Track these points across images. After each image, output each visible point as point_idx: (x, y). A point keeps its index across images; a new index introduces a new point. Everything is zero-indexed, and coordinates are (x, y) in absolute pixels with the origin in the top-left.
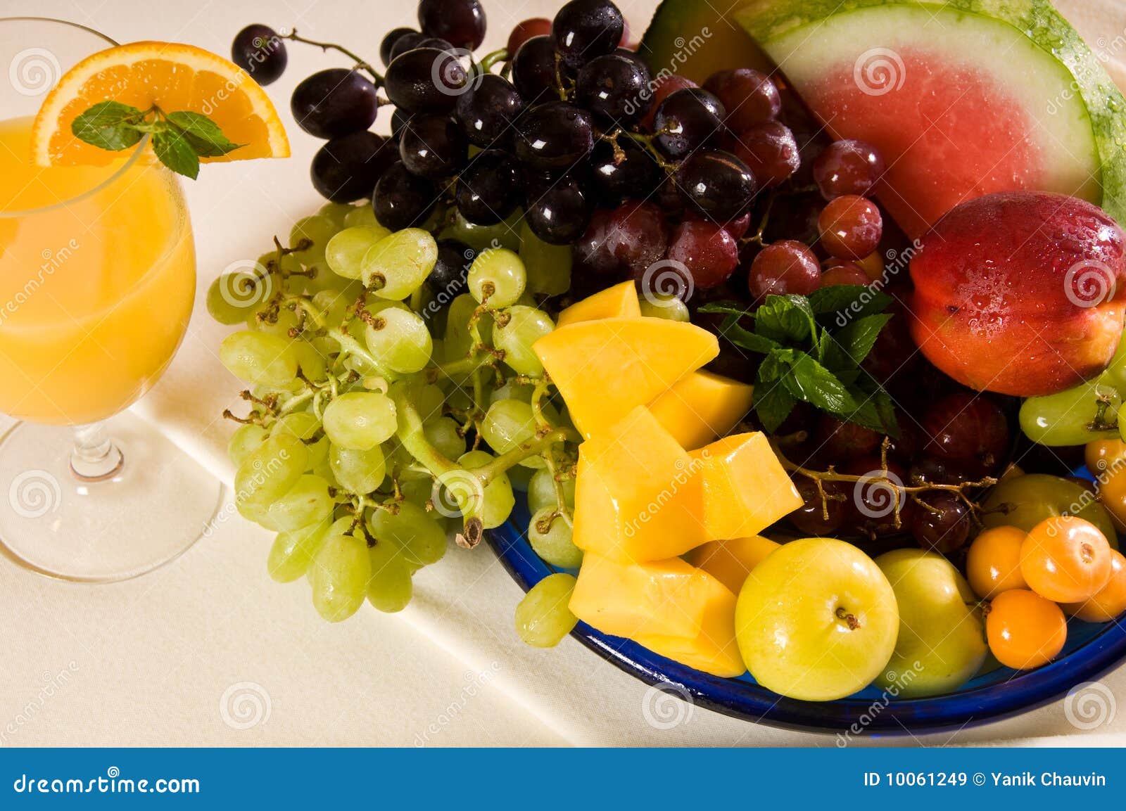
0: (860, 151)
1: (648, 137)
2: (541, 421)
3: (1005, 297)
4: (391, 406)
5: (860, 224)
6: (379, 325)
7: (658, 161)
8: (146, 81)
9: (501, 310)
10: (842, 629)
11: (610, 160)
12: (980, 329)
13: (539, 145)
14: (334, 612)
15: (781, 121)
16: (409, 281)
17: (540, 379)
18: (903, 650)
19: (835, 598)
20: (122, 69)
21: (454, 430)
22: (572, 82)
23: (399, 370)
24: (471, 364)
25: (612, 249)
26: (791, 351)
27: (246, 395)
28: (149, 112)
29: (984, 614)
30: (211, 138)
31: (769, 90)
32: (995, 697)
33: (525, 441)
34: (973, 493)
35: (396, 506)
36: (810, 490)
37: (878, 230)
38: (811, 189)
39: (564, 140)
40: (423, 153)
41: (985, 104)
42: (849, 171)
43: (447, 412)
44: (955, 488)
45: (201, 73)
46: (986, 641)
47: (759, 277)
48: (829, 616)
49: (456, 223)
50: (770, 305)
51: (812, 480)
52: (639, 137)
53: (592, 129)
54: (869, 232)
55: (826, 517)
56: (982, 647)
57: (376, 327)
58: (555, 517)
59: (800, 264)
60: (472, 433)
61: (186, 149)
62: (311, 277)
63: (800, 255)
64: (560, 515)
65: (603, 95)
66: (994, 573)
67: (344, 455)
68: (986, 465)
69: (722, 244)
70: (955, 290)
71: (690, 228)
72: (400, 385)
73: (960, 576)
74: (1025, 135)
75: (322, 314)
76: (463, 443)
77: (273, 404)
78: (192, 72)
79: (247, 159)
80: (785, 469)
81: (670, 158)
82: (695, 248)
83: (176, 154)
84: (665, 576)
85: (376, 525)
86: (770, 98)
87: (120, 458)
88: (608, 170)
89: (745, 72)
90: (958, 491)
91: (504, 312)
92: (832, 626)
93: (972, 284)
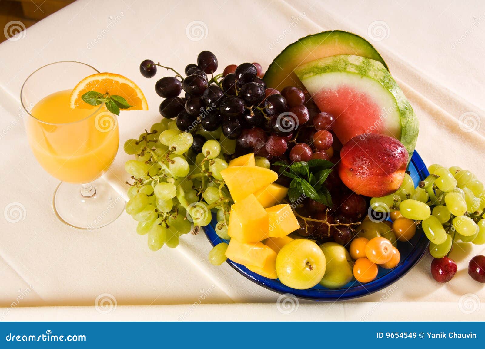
0: (328, 116)
1: (262, 109)
2: (221, 195)
3: (368, 168)
4: (175, 188)
5: (326, 140)
6: (173, 162)
7: (264, 116)
8: (105, 85)
9: (211, 159)
10: (308, 269)
11: (250, 115)
12: (359, 177)
13: (228, 109)
14: (153, 248)
15: (304, 105)
16: (183, 150)
17: (222, 182)
18: (327, 274)
19: (306, 259)
20: (98, 81)
21: (195, 194)
22: (240, 89)
23: (179, 176)
24: (202, 174)
25: (248, 143)
26: (300, 179)
27: (133, 178)
28: (105, 94)
29: (353, 265)
30: (124, 103)
31: (302, 95)
32: (354, 291)
33: (216, 201)
34: (353, 226)
35: (175, 217)
36: (303, 223)
37: (331, 142)
38: (312, 126)
39: (235, 108)
40: (192, 108)
41: (368, 104)
42: (324, 122)
43: (194, 188)
44: (348, 225)
45: (122, 83)
46: (353, 273)
47: (293, 155)
48: (304, 265)
49: (201, 129)
50: (295, 165)
51: (303, 220)
52: (259, 108)
53: (244, 105)
54: (328, 142)
55: (307, 231)
56: (352, 275)
57: (172, 163)
58: (223, 225)
59: (306, 152)
60: (201, 195)
61: (116, 107)
62: (156, 143)
63: (306, 149)
64: (225, 225)
65: (249, 95)
66: (358, 252)
67: (160, 200)
68: (358, 217)
69: (282, 144)
70: (353, 164)
71: (273, 138)
72: (179, 181)
73: (347, 252)
74: (379, 115)
75: (157, 156)
76: (198, 198)
77: (141, 181)
78: (119, 83)
79: (135, 110)
80: (295, 216)
81: (268, 115)
82: (273, 144)
83: (113, 108)
84: (254, 248)
85: (169, 222)
86: (301, 97)
87: (95, 192)
88: (249, 117)
89: (295, 89)
90: (349, 226)
91: (213, 160)
92: (305, 268)
93: (358, 162)
